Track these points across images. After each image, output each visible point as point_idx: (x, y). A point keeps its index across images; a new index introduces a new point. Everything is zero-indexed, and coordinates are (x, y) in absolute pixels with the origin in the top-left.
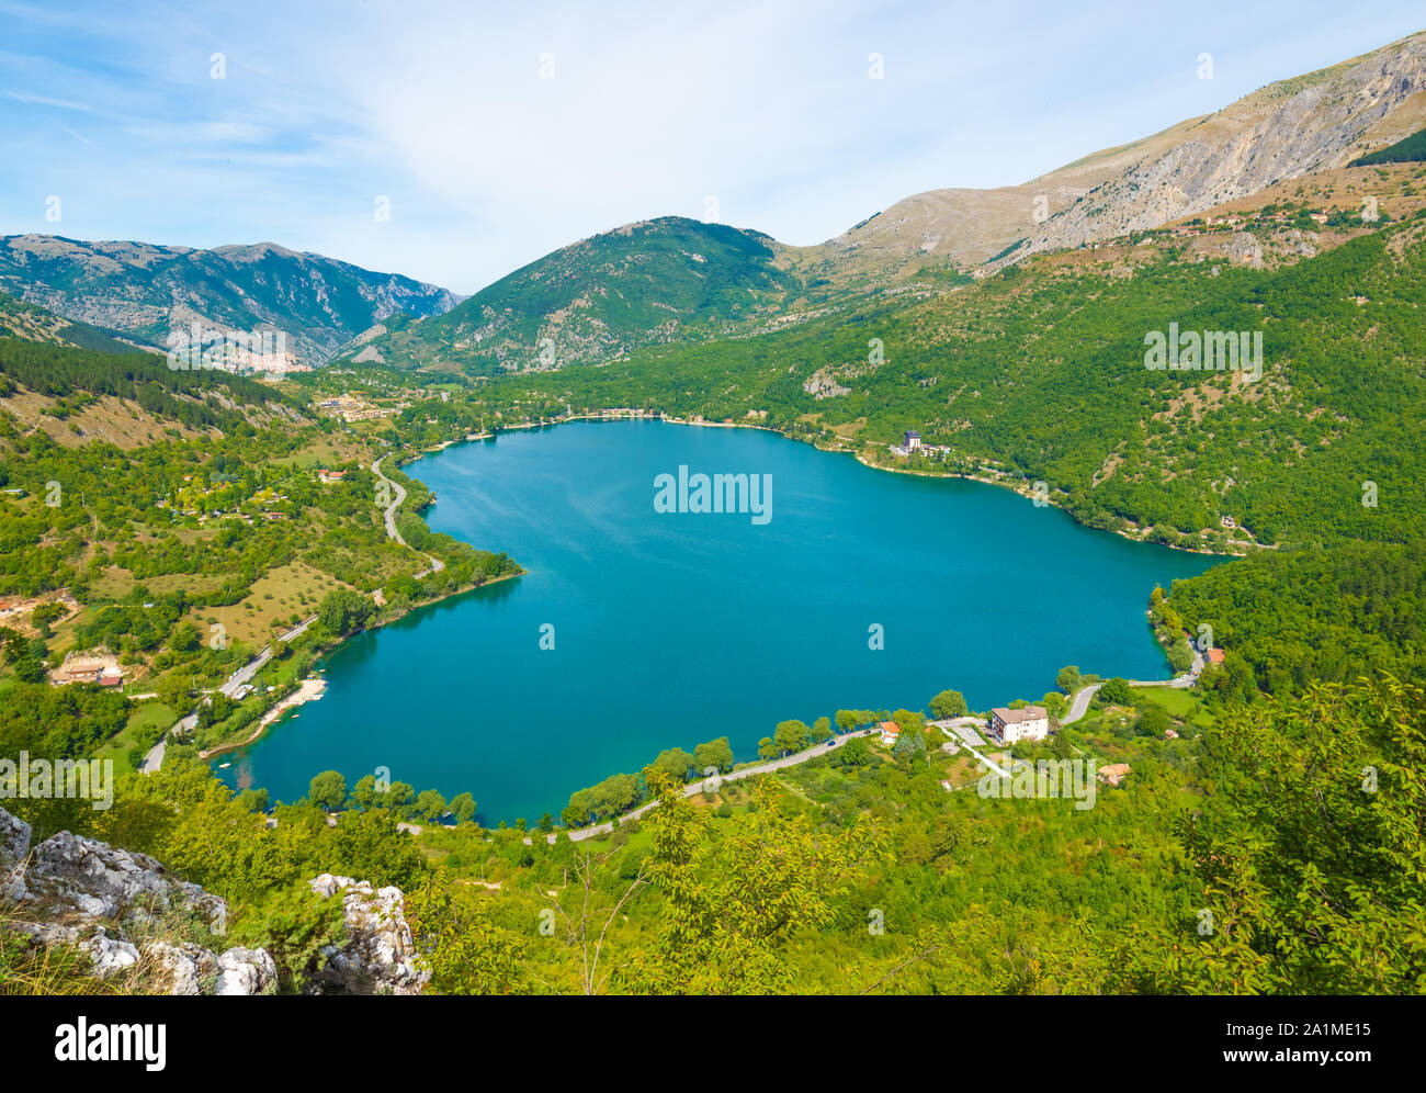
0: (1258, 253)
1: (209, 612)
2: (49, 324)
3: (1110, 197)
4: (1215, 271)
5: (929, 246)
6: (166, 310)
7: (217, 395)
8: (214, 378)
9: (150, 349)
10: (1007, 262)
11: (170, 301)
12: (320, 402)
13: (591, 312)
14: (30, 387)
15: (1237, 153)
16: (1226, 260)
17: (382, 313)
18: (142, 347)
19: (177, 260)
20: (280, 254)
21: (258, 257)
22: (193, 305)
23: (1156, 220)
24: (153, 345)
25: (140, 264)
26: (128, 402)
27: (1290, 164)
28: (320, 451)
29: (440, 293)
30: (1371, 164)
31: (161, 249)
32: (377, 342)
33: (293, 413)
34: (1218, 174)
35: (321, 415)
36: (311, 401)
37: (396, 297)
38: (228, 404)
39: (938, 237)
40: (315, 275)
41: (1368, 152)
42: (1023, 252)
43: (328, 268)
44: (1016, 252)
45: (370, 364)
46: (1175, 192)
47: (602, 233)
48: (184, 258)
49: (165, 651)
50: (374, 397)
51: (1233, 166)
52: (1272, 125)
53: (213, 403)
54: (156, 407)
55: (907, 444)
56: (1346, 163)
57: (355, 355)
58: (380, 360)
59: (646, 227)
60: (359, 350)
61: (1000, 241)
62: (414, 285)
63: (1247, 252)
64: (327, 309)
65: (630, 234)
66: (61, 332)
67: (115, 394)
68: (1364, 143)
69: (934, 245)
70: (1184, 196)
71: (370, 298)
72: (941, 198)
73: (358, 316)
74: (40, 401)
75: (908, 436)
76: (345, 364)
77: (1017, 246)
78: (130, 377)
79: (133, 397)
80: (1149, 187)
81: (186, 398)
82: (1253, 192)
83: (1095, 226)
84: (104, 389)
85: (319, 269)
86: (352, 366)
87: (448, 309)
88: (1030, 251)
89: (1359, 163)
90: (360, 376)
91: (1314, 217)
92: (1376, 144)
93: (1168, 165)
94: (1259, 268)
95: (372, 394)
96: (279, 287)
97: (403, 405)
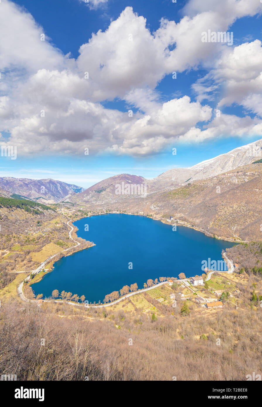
0: (237, 180)
1: (34, 254)
2: (9, 194)
3: (207, 170)
4: (229, 184)
5: (173, 179)
6: (30, 191)
7: (39, 208)
8: (38, 205)
9: (27, 199)
10: (188, 182)
11: (31, 189)
12: (58, 210)
13: (110, 192)
14: (4, 206)
15: (231, 161)
16: (230, 182)
17: (70, 192)
18: (25, 199)
19: (33, 182)
20: (52, 180)
21: (48, 181)
22: (35, 190)
23: (216, 174)
24: (28, 198)
25: (27, 182)
26: (22, 209)
27: (241, 163)
28: (57, 220)
29: (81, 188)
30: (256, 163)
31: (31, 180)
32: (69, 198)
33: (53, 212)
34: (227, 165)
35: (58, 212)
36: (56, 210)
37: (73, 189)
38: (41, 210)
39: (175, 177)
40: (58, 184)
41: (255, 161)
42: (191, 180)
43: (60, 183)
44: (190, 180)
45: (68, 202)
46: (220, 169)
47: (112, 176)
48: (34, 181)
49: (25, 262)
50: (68, 209)
51: (230, 163)
52: (237, 156)
53: (38, 210)
54: (27, 210)
55: (171, 219)
56: (252, 163)
57: (64, 200)
58: (70, 201)
59: (120, 175)
60: (66, 200)
61: (187, 178)
62: (77, 187)
63: (234, 180)
64: (60, 191)
65: (117, 177)
66: (11, 196)
67: (20, 208)
68: (255, 159)
69: (174, 179)
70: (221, 169)
71: (68, 189)
72: (175, 170)
73: (66, 192)
74: (5, 209)
75: (171, 217)
76: (63, 202)
77: (190, 179)
78: (23, 204)
79: (23, 209)
80: (214, 168)
81: (33, 209)
82: (234, 169)
83: (205, 175)
84: (18, 207)
85: (59, 183)
86: (64, 202)
87: (83, 192)
88: (193, 180)
89: (254, 163)
90: (65, 205)
91: (247, 173)
92: (257, 159)
93: (218, 164)
94: (237, 184)
95: (68, 208)
96: (51, 187)
97: (74, 210)
